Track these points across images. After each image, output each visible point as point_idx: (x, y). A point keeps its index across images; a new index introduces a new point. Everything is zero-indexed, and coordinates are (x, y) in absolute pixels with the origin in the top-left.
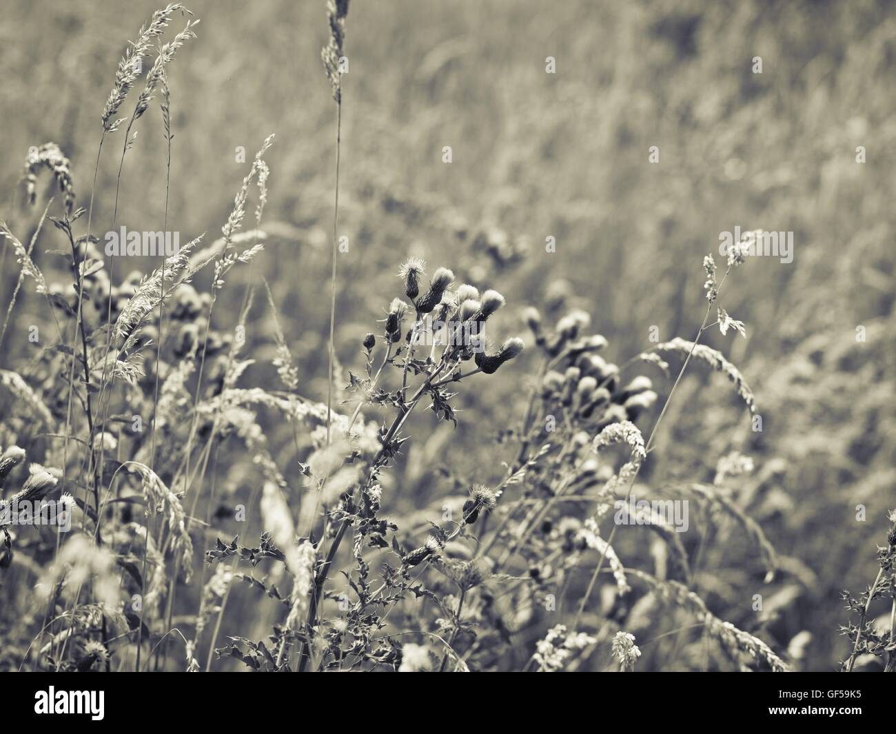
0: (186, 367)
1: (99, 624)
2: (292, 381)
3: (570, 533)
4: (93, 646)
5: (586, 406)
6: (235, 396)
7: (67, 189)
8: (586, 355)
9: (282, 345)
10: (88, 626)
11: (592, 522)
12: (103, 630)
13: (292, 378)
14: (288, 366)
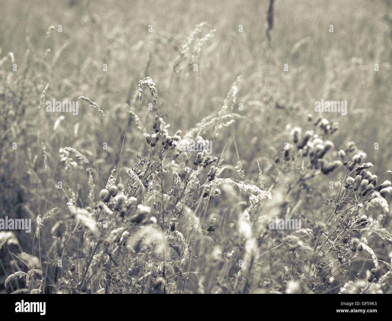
0: (200, 169)
1: (162, 271)
2: (242, 176)
3: (355, 243)
4: (160, 279)
5: (364, 191)
6: (219, 181)
7: (154, 95)
8: (364, 170)
9: (239, 161)
10: (157, 271)
11: (364, 239)
12: (163, 273)
13: (243, 174)
14: (241, 169)
